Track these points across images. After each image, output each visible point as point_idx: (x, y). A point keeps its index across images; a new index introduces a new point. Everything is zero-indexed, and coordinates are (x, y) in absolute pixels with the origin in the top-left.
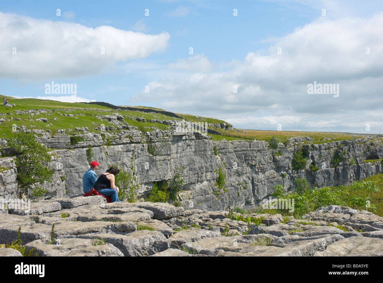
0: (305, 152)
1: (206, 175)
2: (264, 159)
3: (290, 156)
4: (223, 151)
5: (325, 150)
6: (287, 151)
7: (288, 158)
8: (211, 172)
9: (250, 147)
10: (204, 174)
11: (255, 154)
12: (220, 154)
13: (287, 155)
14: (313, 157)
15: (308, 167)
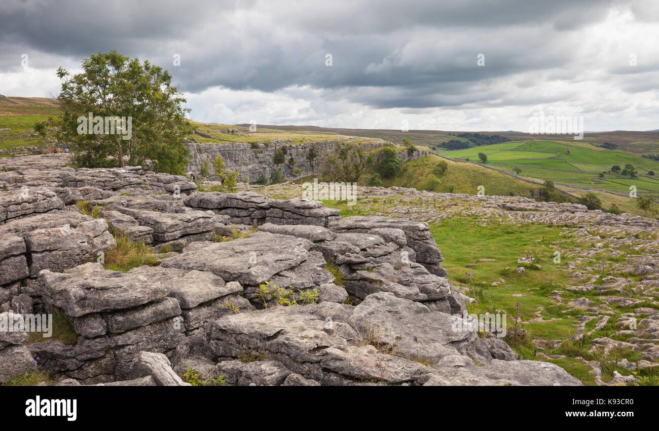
0: (284, 150)
1: (190, 167)
2: (246, 156)
3: (271, 154)
4: (209, 151)
5: (302, 149)
6: (267, 150)
7: (269, 155)
8: (196, 165)
9: (233, 148)
10: (189, 167)
11: (238, 153)
12: (206, 153)
13: (267, 153)
14: (291, 154)
15: (287, 162)
